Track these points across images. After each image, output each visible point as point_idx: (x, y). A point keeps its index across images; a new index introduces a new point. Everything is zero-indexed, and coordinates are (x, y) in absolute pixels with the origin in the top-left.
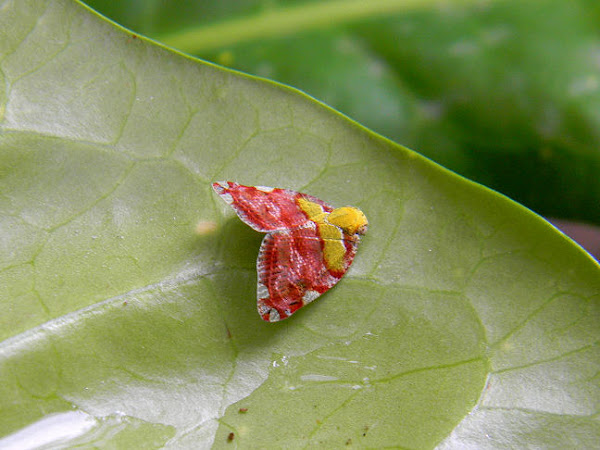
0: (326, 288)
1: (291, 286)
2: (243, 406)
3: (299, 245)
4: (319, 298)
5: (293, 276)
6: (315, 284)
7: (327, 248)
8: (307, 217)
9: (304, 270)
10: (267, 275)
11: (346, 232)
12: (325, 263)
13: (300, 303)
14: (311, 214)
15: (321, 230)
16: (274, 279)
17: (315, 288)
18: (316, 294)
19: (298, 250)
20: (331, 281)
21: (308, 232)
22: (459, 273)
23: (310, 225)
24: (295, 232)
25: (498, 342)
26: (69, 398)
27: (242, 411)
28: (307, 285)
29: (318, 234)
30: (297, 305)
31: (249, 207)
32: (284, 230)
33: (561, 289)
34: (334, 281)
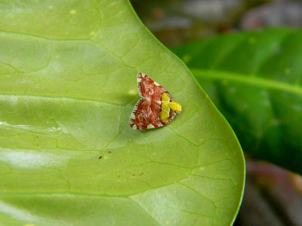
0: (158, 126)
1: (144, 119)
2: (111, 151)
3: (152, 106)
4: (153, 129)
5: (146, 116)
6: (154, 123)
7: (162, 112)
8: (161, 100)
9: (151, 116)
10: (137, 111)
11: (171, 110)
12: (160, 117)
13: (146, 127)
14: (163, 100)
15: (162, 105)
16: (139, 114)
17: (153, 124)
18: (153, 127)
19: (151, 108)
20: (160, 125)
21: (157, 104)
22: (202, 140)
23: (159, 102)
24: (152, 102)
25: (200, 166)
26: (58, 122)
27: (110, 152)
28: (150, 122)
29: (161, 106)
30: (145, 127)
31: (144, 86)
32: (149, 99)
33: (229, 158)
34: (162, 125)
